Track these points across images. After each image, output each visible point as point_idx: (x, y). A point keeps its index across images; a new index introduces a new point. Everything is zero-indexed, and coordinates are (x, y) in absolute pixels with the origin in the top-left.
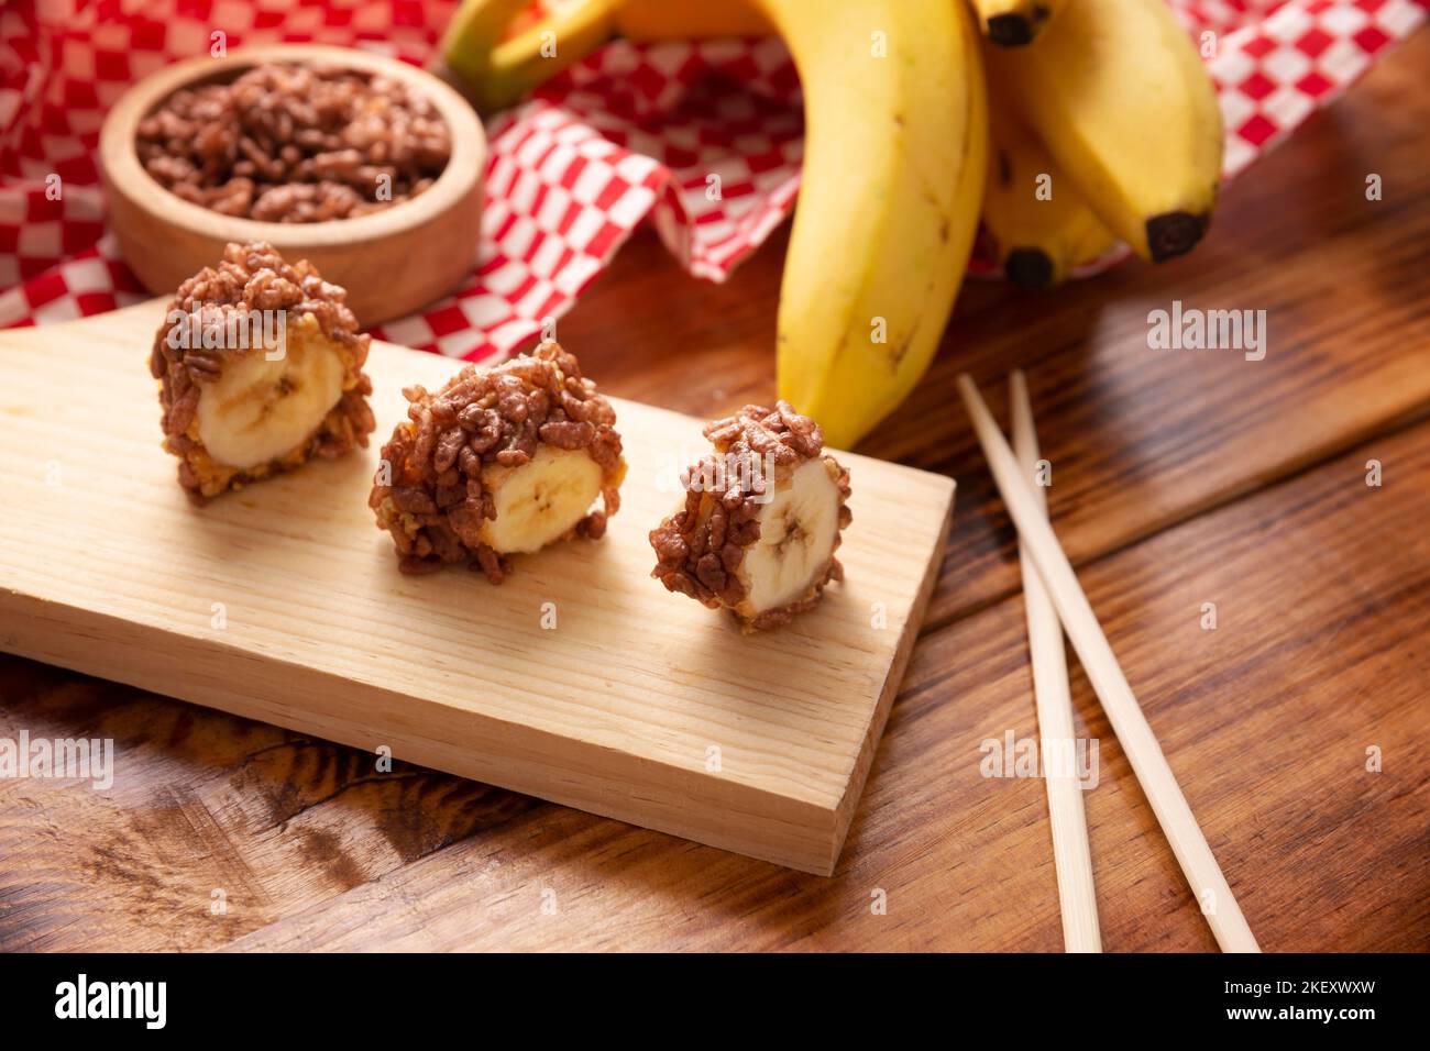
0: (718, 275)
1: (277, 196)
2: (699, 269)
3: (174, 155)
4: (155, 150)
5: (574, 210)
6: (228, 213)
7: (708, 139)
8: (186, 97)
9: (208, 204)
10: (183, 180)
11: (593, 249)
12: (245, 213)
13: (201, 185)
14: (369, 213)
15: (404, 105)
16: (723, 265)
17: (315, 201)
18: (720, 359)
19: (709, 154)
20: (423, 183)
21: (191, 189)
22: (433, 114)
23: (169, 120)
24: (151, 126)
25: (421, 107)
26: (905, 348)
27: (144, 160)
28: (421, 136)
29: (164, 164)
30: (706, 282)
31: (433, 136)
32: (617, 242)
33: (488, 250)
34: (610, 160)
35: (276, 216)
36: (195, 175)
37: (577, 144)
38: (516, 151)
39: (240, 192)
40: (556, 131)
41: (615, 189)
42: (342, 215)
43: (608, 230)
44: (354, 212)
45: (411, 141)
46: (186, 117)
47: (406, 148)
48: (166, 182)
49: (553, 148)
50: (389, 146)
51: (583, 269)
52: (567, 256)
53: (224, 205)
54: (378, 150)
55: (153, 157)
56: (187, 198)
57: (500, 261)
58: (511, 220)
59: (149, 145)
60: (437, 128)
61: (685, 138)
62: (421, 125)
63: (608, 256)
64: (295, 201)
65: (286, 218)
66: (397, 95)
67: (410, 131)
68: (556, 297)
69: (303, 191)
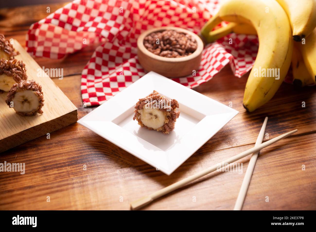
0: (240, 76)
1: (165, 52)
2: (237, 75)
3: (149, 43)
4: (146, 42)
5: (216, 61)
6: (156, 54)
7: (247, 53)
8: (154, 34)
9: (153, 52)
10: (150, 48)
11: (217, 69)
12: (159, 55)
13: (153, 49)
14: (180, 57)
15: (191, 40)
16: (241, 75)
17: (171, 54)
18: (237, 92)
19: (246, 56)
20: (190, 53)
21: (151, 50)
22: (195, 42)
23: (150, 38)
24: (147, 38)
25: (193, 40)
26: (267, 93)
27: (144, 44)
28: (191, 45)
29: (147, 45)
30: (237, 77)
31: (194, 46)
32: (222, 68)
33: (201, 67)
34: (224, 54)
35: (164, 56)
36: (152, 47)
37: (219, 50)
38: (210, 51)
39: (158, 51)
40: (217, 48)
41: (224, 59)
42: (175, 57)
43: (221, 66)
44: (177, 57)
45: (190, 46)
46: (153, 37)
47: (188, 47)
48: (147, 48)
49: (216, 50)
50: (185, 46)
51: (215, 72)
52: (213, 69)
53: (155, 53)
54: (183, 46)
55: (146, 43)
56: (150, 51)
57: (203, 69)
58: (206, 62)
59: (146, 41)
60: (195, 44)
61: (243, 52)
62: (192, 43)
63: (220, 71)
64: (168, 54)
65: (165, 56)
66: (190, 38)
67: (190, 44)
68: (210, 76)
69: (169, 52)
